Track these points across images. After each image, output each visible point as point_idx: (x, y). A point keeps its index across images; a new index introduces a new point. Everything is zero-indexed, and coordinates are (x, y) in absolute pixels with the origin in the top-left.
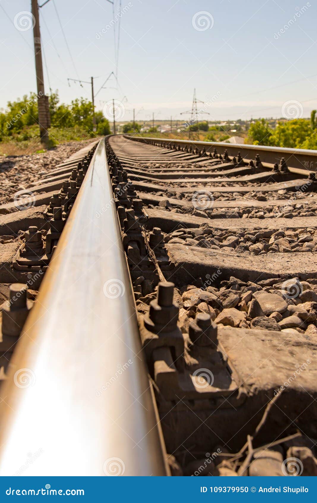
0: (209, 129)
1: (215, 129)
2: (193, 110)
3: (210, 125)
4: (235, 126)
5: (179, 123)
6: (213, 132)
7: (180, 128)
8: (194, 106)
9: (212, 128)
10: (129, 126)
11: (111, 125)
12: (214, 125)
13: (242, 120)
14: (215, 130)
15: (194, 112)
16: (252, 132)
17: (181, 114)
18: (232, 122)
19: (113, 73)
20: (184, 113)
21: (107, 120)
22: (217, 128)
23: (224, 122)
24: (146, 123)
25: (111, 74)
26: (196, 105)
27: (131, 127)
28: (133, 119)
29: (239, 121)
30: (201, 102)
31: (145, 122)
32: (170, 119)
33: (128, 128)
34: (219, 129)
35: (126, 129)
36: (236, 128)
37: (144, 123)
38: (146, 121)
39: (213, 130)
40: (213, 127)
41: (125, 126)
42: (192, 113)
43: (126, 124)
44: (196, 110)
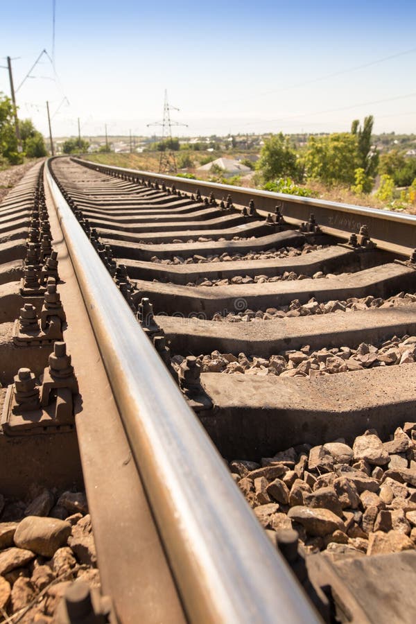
0: (181, 147)
1: (188, 147)
2: (164, 120)
3: (181, 143)
4: (211, 143)
5: (136, 139)
6: (187, 152)
7: (140, 146)
8: (167, 114)
9: (184, 147)
10: (72, 143)
11: (47, 141)
12: (186, 142)
13: (217, 136)
14: (187, 149)
15: (167, 123)
16: (267, 153)
17: (148, 126)
18: (204, 139)
19: (45, 51)
20: (151, 125)
21: (40, 134)
22: (191, 147)
23: (195, 138)
24: (93, 140)
25: (42, 54)
26: (169, 114)
27: (74, 144)
28: (77, 135)
29: (214, 137)
30: (175, 109)
31: (91, 138)
32: (128, 135)
33: (71, 146)
34: (193, 148)
35: (68, 148)
36: (212, 146)
37: (91, 140)
38: (93, 137)
39: (184, 149)
40: (185, 145)
41: (66, 143)
42: (164, 125)
43: (67, 140)
44: (169, 120)
